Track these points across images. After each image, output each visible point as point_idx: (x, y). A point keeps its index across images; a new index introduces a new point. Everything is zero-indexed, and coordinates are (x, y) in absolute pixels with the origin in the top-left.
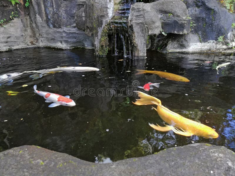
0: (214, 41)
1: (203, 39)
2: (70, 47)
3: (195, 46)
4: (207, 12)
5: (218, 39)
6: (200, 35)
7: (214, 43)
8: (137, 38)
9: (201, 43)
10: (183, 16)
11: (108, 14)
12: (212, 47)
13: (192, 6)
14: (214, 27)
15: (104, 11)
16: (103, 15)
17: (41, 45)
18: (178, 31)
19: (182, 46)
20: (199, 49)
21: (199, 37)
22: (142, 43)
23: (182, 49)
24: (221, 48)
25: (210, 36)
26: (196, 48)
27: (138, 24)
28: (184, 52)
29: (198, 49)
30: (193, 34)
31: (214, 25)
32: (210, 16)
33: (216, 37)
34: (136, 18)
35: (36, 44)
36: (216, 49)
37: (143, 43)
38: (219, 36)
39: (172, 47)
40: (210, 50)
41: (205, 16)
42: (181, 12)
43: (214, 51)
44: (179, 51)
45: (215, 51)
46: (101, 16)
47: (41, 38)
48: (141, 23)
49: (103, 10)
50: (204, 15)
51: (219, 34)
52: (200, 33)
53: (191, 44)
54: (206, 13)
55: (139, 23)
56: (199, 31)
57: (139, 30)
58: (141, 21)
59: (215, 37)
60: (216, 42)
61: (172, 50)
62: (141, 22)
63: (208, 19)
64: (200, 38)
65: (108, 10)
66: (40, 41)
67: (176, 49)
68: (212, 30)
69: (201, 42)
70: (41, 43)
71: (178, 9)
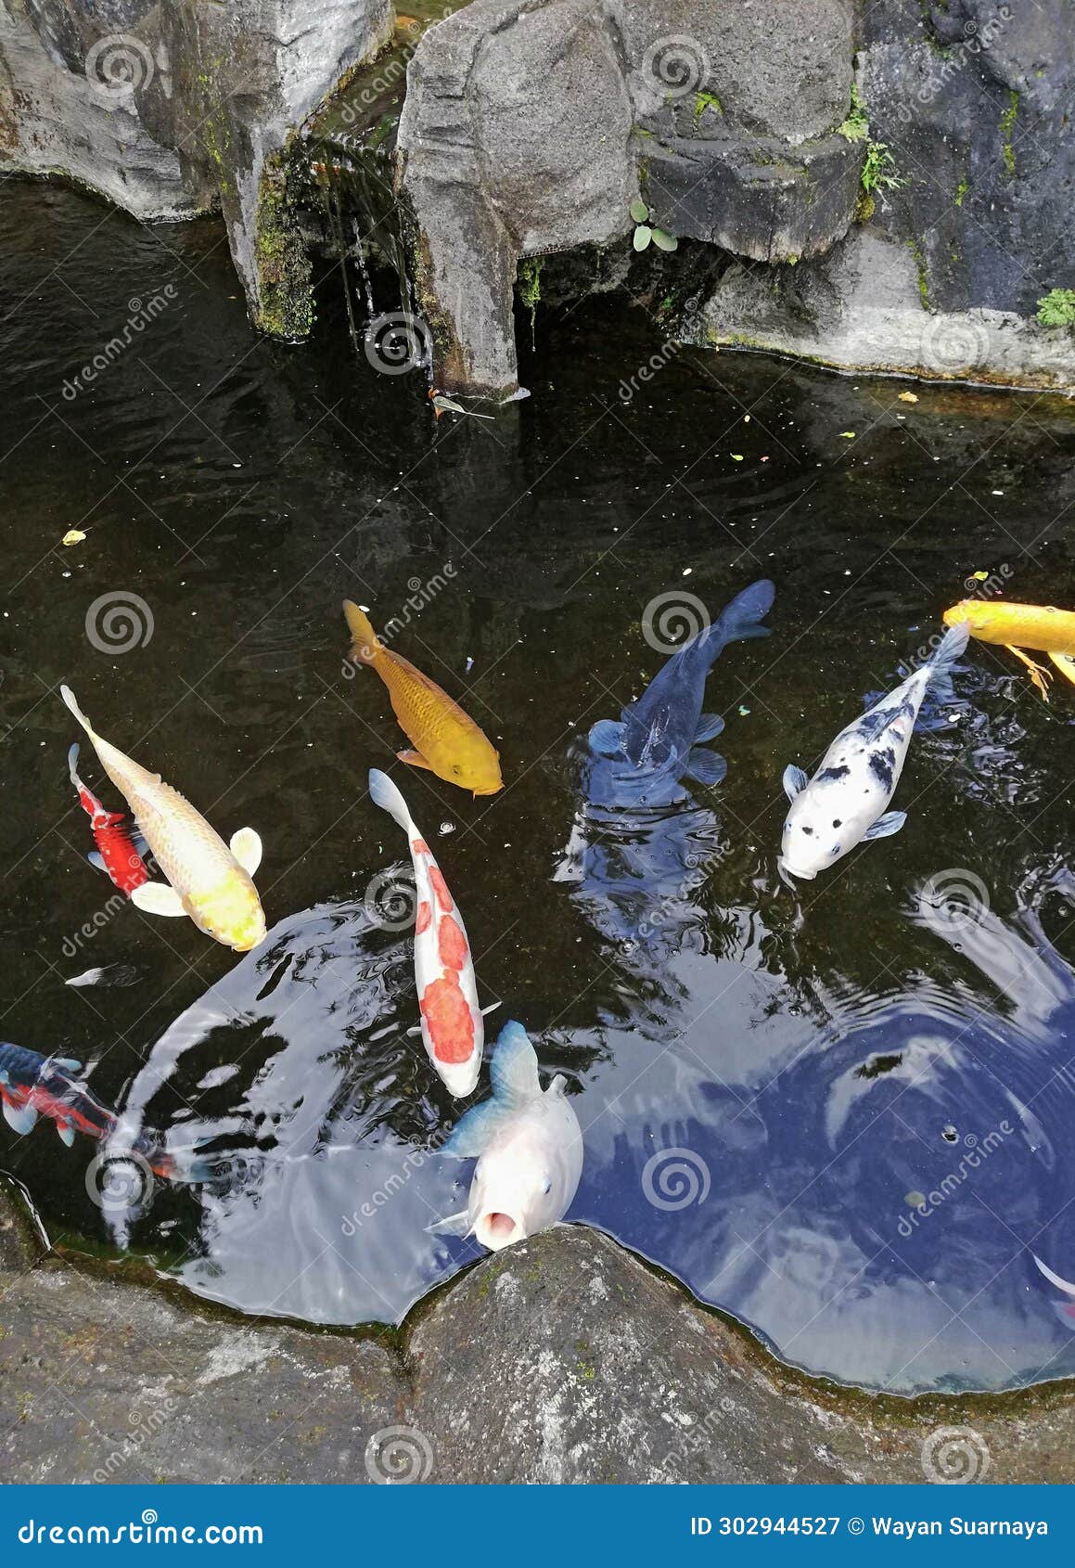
0: (1012, 315)
1: (937, 292)
2: (177, 207)
3: (884, 329)
4: (983, 100)
5: (1036, 309)
6: (929, 259)
7: (1008, 330)
8: (444, 276)
9: (923, 316)
10: (792, 120)
11: (278, 85)
12: (998, 355)
13: (901, 31)
14: (1014, 219)
15: (256, 63)
16: (252, 89)
17: (36, 164)
18: (737, 238)
19: (800, 319)
20: (910, 352)
21: (922, 271)
22: (474, 311)
23: (796, 335)
24: (1062, 368)
25: (986, 278)
26: (889, 341)
27: (442, 188)
28: (805, 359)
29: (899, 351)
30: (889, 240)
31: (1012, 210)
32: (996, 141)
33: (1025, 294)
34: (429, 145)
35: (10, 157)
36: (1023, 366)
37: (481, 307)
38: (1048, 289)
39: (740, 315)
40: (979, 370)
41: (966, 124)
42: (782, 91)
43: (1010, 383)
44: (778, 346)
45: (1020, 380)
46: (240, 96)
47: (28, 123)
48: (460, 184)
49: (254, 52)
50: (962, 119)
51: (1048, 273)
52: (930, 238)
53: (855, 315)
54: (981, 107)
55: (451, 184)
56: (929, 225)
57: (455, 226)
58: (456, 173)
59: (1021, 287)
60: (1021, 324)
61: (739, 331)
62: (460, 177)
63: (982, 156)
64: (923, 280)
65: (279, 60)
66: (25, 136)
67: (763, 330)
68: (1004, 236)
69: (926, 309)
70: (33, 152)
71: (763, 66)
